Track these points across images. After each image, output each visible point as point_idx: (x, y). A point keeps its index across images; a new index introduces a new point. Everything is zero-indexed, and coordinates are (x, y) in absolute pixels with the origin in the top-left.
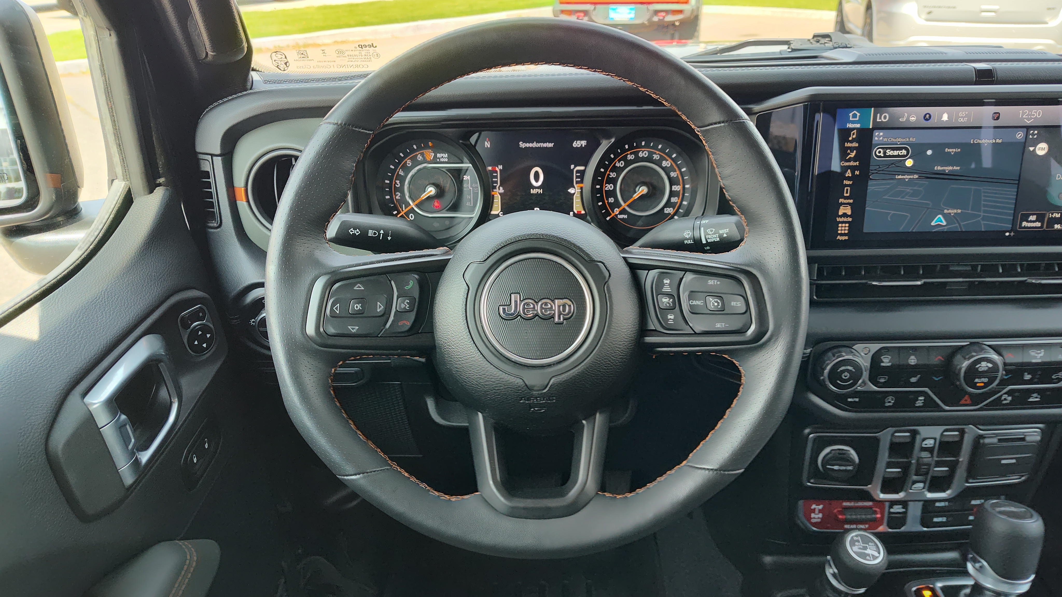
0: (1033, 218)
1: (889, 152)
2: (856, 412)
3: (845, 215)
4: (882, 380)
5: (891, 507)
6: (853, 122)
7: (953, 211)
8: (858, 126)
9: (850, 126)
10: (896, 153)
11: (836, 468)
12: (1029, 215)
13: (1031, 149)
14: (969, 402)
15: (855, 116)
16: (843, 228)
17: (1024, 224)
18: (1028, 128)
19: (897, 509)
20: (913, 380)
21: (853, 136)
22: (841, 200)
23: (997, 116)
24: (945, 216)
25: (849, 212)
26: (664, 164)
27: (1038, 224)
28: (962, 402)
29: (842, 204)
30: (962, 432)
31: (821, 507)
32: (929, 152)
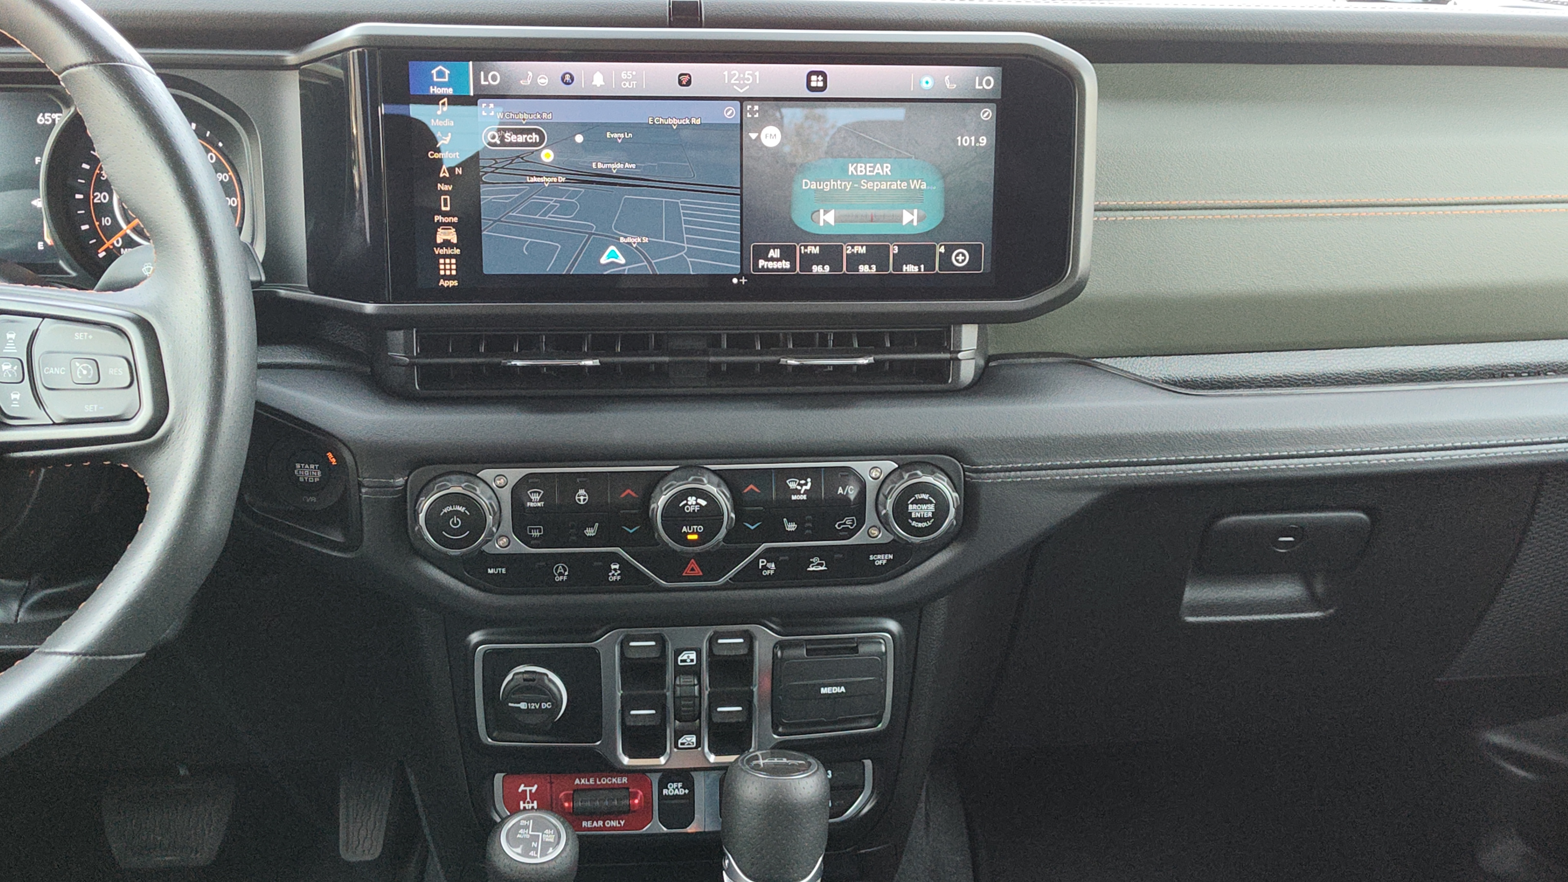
0: (775, 253)
1: (510, 138)
2: (484, 590)
3: (447, 244)
4: (536, 534)
5: (663, 785)
6: (440, 85)
7: (635, 240)
8: (450, 91)
9: (435, 90)
10: (521, 139)
11: (523, 706)
12: (768, 249)
13: (753, 136)
14: (698, 572)
15: (441, 74)
16: (448, 267)
17: (762, 263)
18: (742, 100)
19: (674, 789)
20: (590, 532)
21: (443, 108)
22: (437, 218)
23: (685, 81)
24: (621, 247)
25: (455, 241)
27: (786, 265)
28: (687, 572)
29: (440, 224)
30: (750, 638)
32: (579, 139)
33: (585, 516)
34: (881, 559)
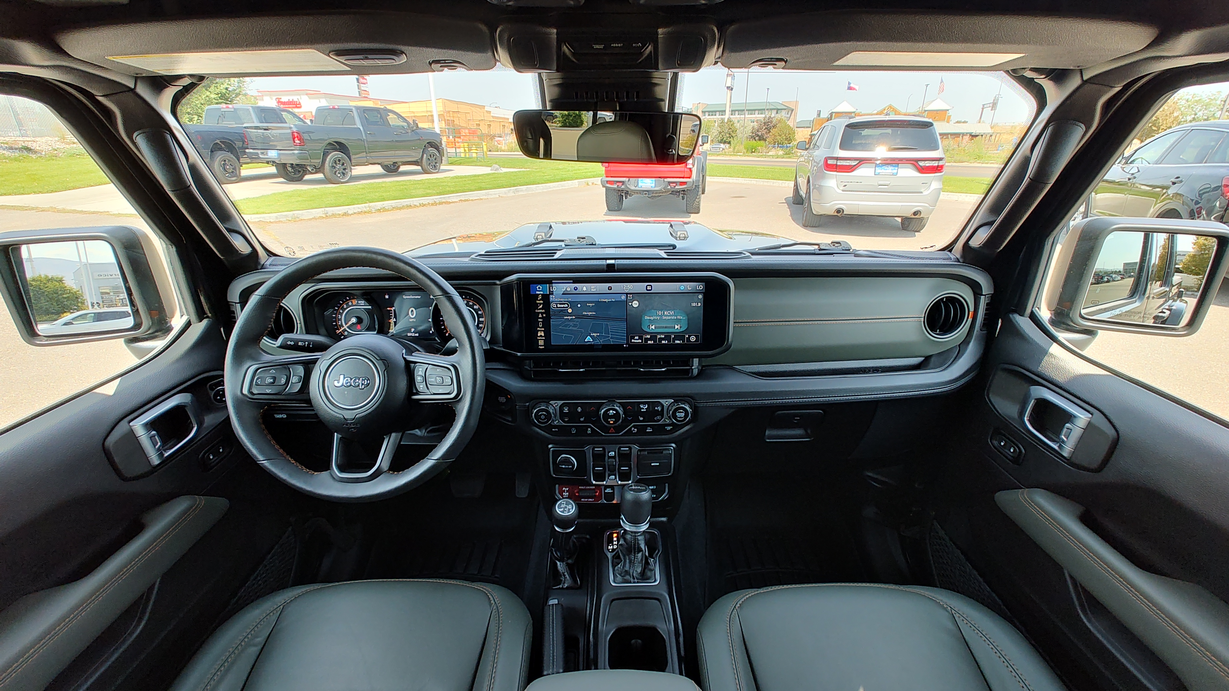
0: (636, 338)
1: (559, 306)
2: (552, 435)
3: (541, 336)
4: (566, 420)
5: (605, 489)
6: (539, 291)
7: (595, 335)
8: (542, 293)
9: (538, 293)
10: (562, 306)
11: (564, 466)
12: (635, 336)
13: (630, 304)
14: (614, 431)
15: (539, 288)
16: (541, 343)
17: (633, 341)
18: (627, 294)
19: (608, 490)
20: (582, 419)
21: (540, 297)
22: (538, 329)
23: (610, 288)
24: (591, 336)
25: (543, 335)
26: (475, 307)
27: (640, 341)
28: (610, 431)
29: (539, 331)
30: (630, 448)
31: (567, 489)
32: (579, 306)
33: (580, 415)
34: (669, 428)
